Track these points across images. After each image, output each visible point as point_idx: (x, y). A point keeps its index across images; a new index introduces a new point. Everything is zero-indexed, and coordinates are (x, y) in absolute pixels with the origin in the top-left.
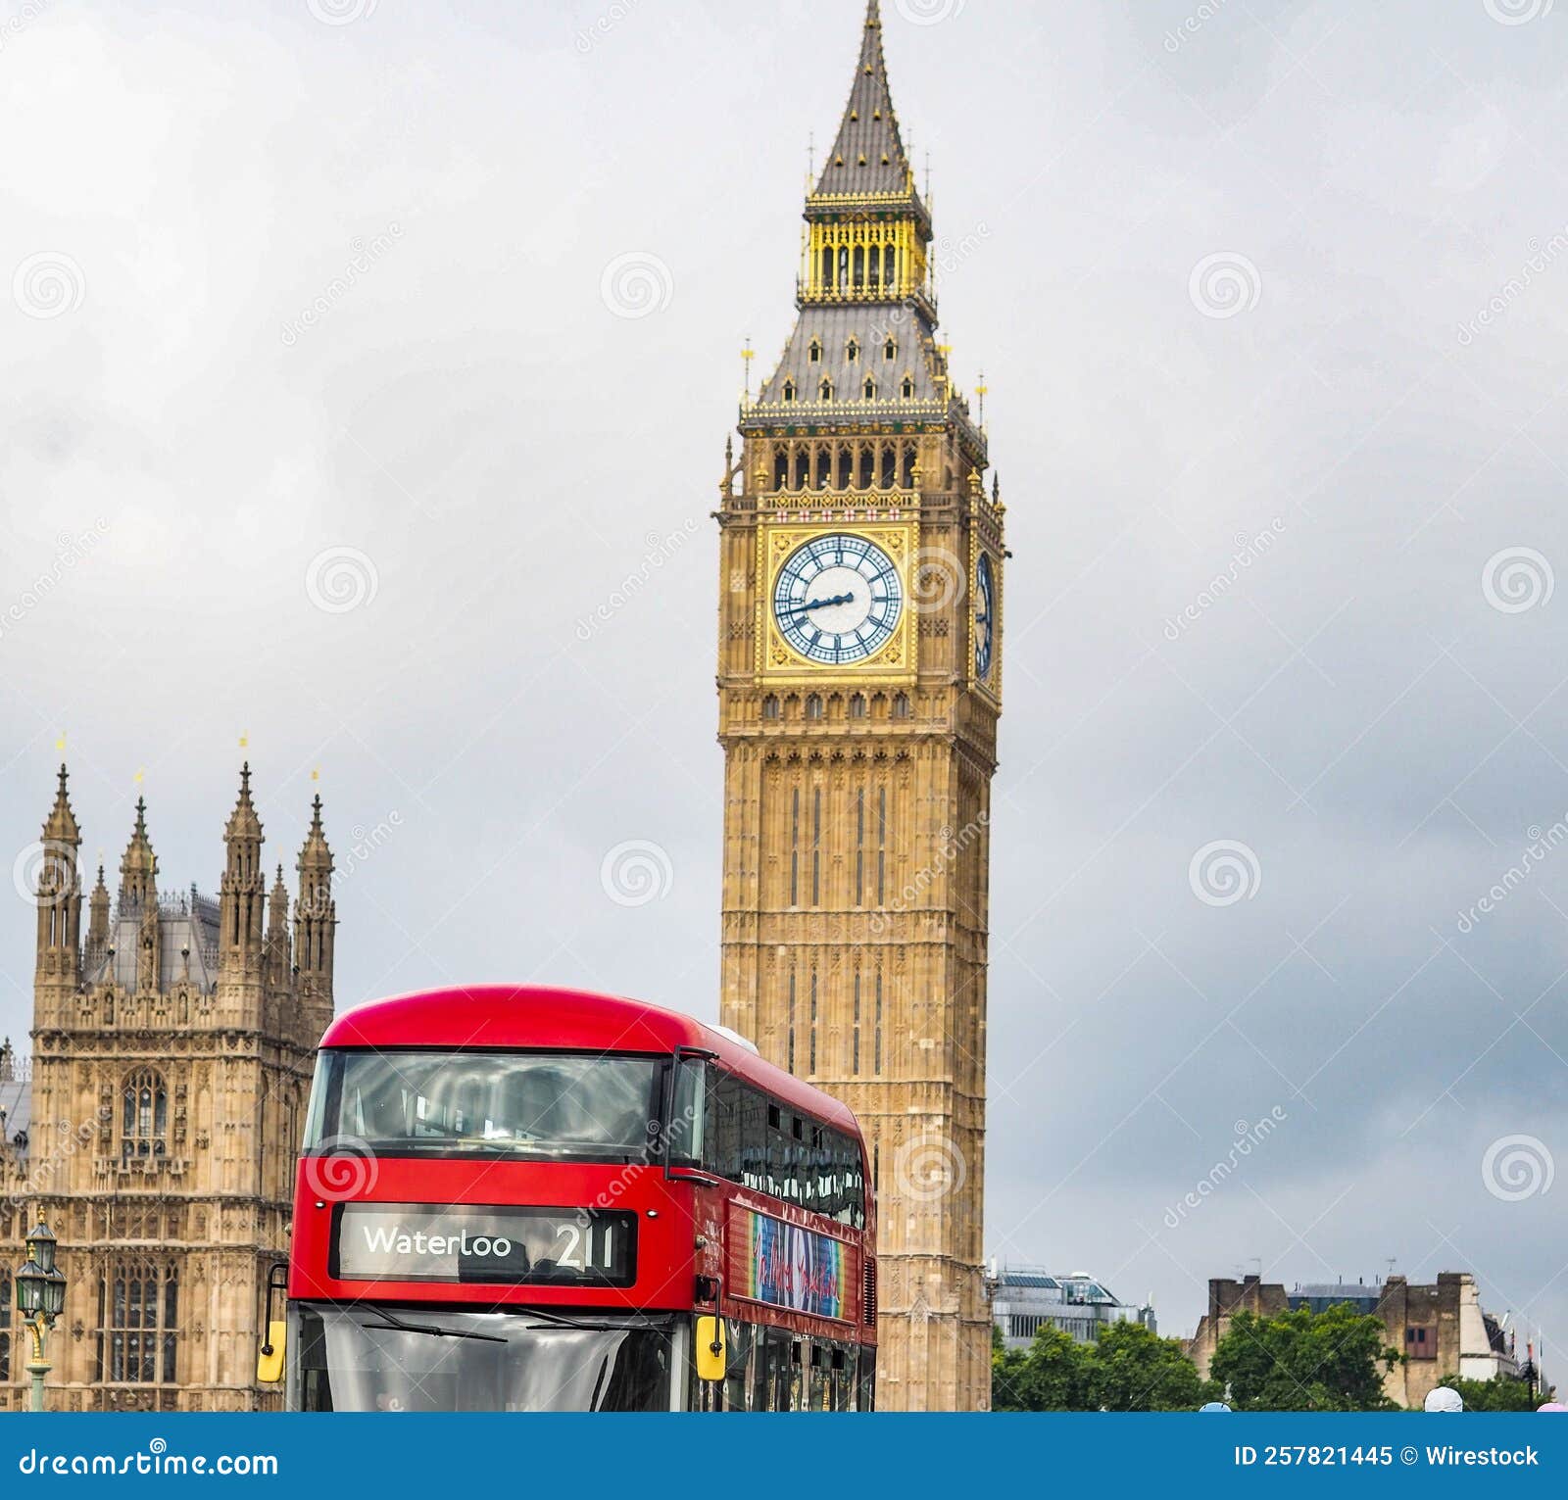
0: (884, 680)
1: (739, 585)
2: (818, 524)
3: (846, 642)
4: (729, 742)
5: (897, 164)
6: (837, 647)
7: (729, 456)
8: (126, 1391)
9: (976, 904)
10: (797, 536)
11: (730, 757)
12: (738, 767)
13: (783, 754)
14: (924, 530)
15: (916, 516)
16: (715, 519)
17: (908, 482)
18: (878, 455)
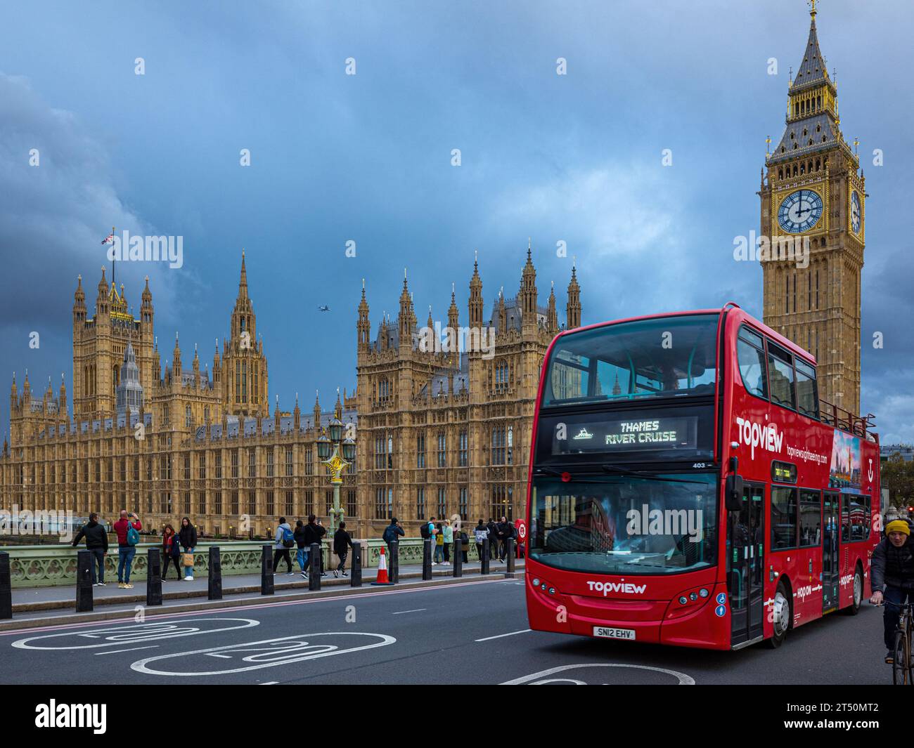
0: (816, 235)
1: (766, 214)
2: (793, 188)
3: (803, 225)
4: (764, 264)
5: (821, 71)
6: (800, 227)
7: (762, 174)
8: (497, 468)
10: (786, 194)
11: (764, 269)
14: (831, 183)
15: (828, 178)
16: (758, 195)
17: (825, 168)
18: (814, 163)
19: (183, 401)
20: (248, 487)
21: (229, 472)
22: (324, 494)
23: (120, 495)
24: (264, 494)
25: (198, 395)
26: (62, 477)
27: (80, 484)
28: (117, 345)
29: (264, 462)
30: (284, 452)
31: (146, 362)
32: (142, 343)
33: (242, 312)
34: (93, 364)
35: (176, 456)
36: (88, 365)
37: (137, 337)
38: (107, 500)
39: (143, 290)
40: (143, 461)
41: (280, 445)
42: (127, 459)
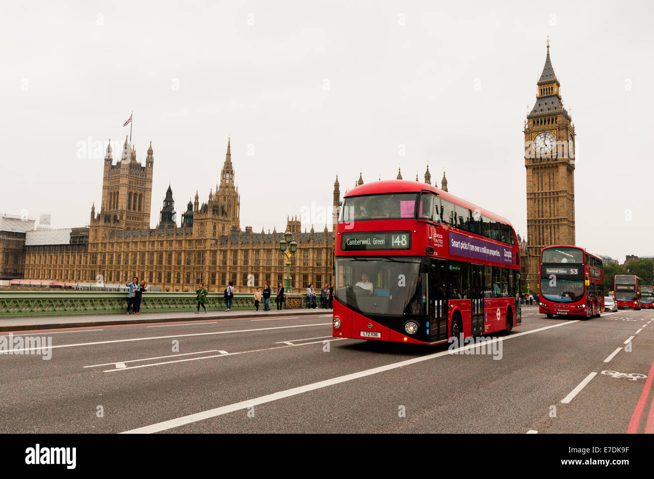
2: (540, 131)
4: (527, 167)
5: (553, 74)
7: (525, 123)
9: (572, 190)
10: (537, 133)
12: (528, 170)
13: (536, 167)
14: (559, 130)
15: (557, 128)
16: (523, 133)
17: (556, 122)
18: (551, 119)
19: (213, 222)
20: (254, 271)
21: (242, 262)
22: (302, 276)
23: (167, 273)
24: (264, 275)
25: (220, 219)
26: (125, 261)
27: (139, 266)
28: (131, 180)
29: (265, 258)
30: (278, 253)
31: (148, 191)
32: (146, 179)
33: (228, 170)
34: (116, 191)
35: (208, 252)
36: (112, 192)
37: (143, 176)
38: (158, 275)
39: (148, 148)
40: (185, 254)
41: (276, 249)
42: (174, 253)
